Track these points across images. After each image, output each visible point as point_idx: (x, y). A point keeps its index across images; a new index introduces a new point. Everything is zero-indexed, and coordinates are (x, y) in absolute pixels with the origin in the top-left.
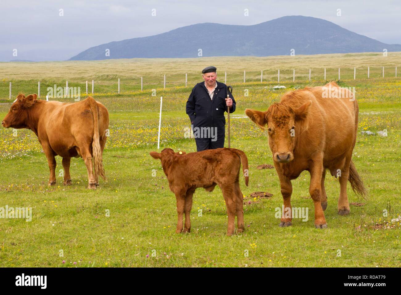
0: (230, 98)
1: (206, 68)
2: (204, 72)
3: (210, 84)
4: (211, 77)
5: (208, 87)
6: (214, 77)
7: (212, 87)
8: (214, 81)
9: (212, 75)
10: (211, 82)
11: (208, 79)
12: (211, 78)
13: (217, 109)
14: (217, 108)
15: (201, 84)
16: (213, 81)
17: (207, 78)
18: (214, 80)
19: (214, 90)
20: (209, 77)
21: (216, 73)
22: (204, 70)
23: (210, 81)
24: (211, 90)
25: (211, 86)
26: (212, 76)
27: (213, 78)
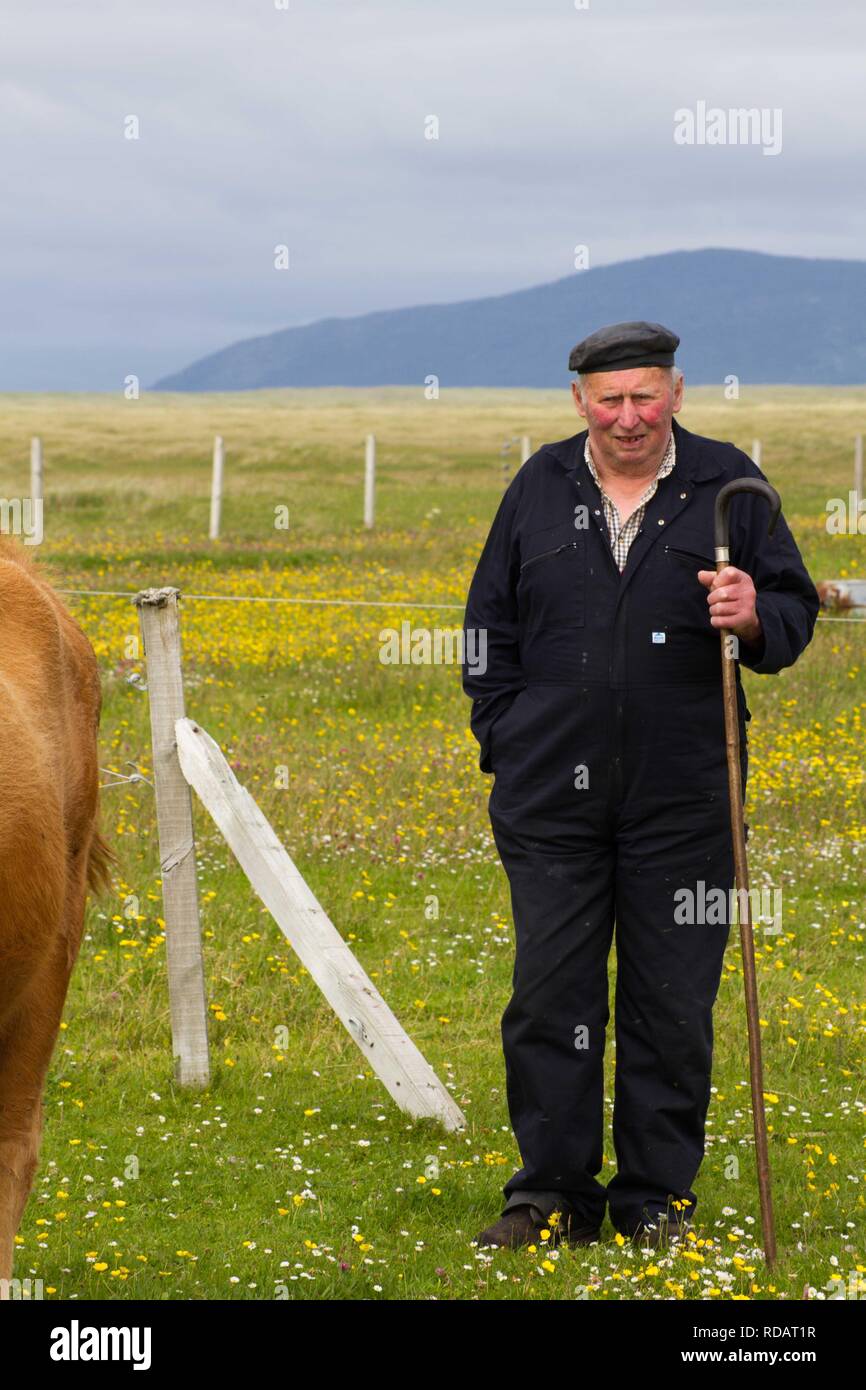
0: (731, 571)
1: (594, 339)
2: (580, 362)
3: (622, 454)
4: (627, 401)
5: (607, 470)
6: (653, 403)
7: (635, 476)
8: (653, 436)
9: (644, 390)
10: (631, 437)
11: (612, 414)
12: (627, 413)
13: (659, 638)
14: (659, 630)
15: (555, 453)
16: (643, 429)
17: (601, 407)
18: (652, 425)
19: (648, 492)
20: (618, 399)
21: (676, 370)
22: (580, 350)
23: (620, 433)
24: (631, 495)
25: (630, 469)
26: (637, 398)
27: (646, 410)
